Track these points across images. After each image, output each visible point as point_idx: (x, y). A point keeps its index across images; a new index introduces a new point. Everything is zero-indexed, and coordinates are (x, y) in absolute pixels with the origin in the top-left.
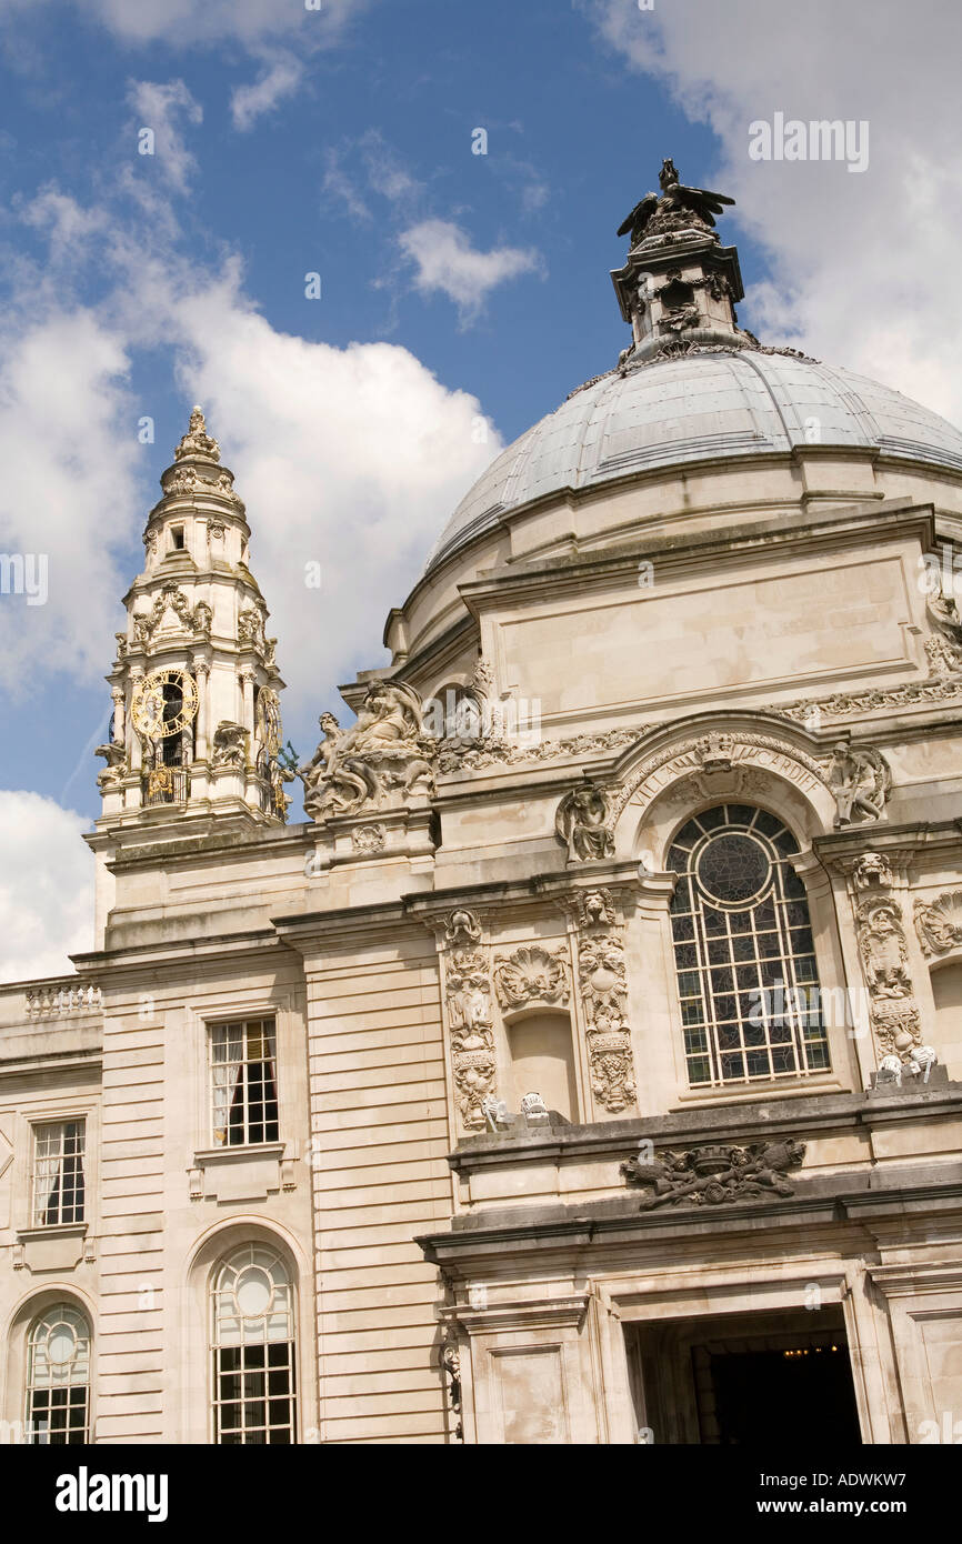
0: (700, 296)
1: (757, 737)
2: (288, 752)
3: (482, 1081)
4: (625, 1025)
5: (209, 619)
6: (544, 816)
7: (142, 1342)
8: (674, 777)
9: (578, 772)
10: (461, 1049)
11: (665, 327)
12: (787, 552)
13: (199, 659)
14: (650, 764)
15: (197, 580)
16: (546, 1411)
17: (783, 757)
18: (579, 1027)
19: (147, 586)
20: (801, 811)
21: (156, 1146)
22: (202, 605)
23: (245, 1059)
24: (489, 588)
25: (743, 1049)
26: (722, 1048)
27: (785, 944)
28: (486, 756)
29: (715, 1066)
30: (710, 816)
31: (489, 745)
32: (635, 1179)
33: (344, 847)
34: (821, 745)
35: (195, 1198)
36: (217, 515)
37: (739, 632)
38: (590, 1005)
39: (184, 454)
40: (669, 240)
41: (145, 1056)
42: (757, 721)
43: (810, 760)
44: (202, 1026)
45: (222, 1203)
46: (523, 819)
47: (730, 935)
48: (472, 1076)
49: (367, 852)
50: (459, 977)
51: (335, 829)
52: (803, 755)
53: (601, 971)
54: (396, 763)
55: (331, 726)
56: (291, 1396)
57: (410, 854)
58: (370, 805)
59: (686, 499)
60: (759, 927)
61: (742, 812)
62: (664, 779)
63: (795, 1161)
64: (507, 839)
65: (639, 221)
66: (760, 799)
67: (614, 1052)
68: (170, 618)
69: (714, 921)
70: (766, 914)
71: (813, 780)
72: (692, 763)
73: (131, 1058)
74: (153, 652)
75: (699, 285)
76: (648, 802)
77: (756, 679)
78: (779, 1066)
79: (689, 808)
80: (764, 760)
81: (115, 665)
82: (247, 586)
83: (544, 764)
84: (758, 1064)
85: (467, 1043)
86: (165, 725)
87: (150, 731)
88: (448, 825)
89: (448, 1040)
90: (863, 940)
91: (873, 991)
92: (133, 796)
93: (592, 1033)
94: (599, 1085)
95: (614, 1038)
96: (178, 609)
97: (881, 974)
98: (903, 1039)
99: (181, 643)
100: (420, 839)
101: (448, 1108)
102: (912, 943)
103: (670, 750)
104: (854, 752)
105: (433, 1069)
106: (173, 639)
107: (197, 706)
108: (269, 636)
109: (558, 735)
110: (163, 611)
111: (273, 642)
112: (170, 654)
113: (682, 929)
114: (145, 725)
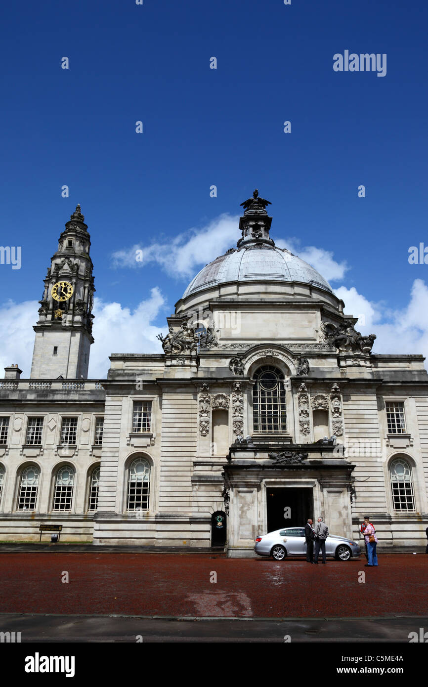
0: (262, 229)
1: (279, 351)
3: (206, 424)
4: (242, 415)
5: (78, 269)
6: (226, 363)
7: (111, 479)
8: (259, 358)
9: (236, 353)
10: (201, 416)
11: (254, 236)
12: (289, 307)
13: (74, 281)
14: (254, 354)
15: (75, 257)
16: (249, 505)
17: (284, 357)
18: (231, 414)
19: (60, 256)
20: (287, 370)
21: (118, 431)
22: (76, 264)
23: (142, 411)
24: (217, 303)
25: (267, 424)
26: (262, 423)
27: (279, 400)
28: (212, 345)
29: (260, 427)
30: (264, 368)
31: (214, 342)
32: (271, 457)
33: (174, 362)
34: (294, 356)
35: (128, 445)
36: (82, 238)
37: (276, 325)
38: (234, 410)
39: (74, 218)
40: (256, 212)
41: (117, 408)
42: (279, 347)
43: (291, 359)
44: (132, 402)
45: (135, 447)
46: (221, 362)
47: (266, 397)
48: (203, 423)
49: (180, 364)
50: (203, 399)
51: (173, 358)
52: (289, 357)
53: (238, 402)
54: (189, 343)
55: (172, 331)
56: (148, 495)
57: (191, 366)
58: (182, 353)
59: (266, 289)
60: (273, 396)
61: (272, 368)
62: (256, 358)
63: (306, 457)
64: (216, 366)
65: (247, 204)
66: (277, 365)
67: (238, 422)
68: (66, 266)
69: (263, 393)
70: (275, 393)
71: (291, 363)
72: (263, 355)
73: (113, 408)
74: (60, 275)
75: (263, 226)
76: (252, 363)
77: (279, 336)
78: (275, 429)
79: (260, 365)
80: (280, 357)
81: (47, 277)
82: (89, 261)
83: (227, 349)
84: (270, 428)
85: (203, 415)
86: (62, 298)
87: (57, 299)
88: (202, 361)
89: (199, 414)
90: (299, 403)
91: (300, 415)
92: (49, 317)
93: (234, 416)
94: (235, 429)
95: (239, 419)
96: (69, 264)
97: (302, 411)
98: (306, 426)
99: (69, 275)
100: (194, 363)
101: (197, 430)
102: (310, 405)
103: (259, 351)
104: (302, 358)
105: (193, 420)
106: (67, 273)
107: (72, 294)
108: (93, 276)
109: (230, 342)
110: (64, 264)
111: (94, 277)
112: (64, 278)
113: (255, 393)
114: (56, 297)
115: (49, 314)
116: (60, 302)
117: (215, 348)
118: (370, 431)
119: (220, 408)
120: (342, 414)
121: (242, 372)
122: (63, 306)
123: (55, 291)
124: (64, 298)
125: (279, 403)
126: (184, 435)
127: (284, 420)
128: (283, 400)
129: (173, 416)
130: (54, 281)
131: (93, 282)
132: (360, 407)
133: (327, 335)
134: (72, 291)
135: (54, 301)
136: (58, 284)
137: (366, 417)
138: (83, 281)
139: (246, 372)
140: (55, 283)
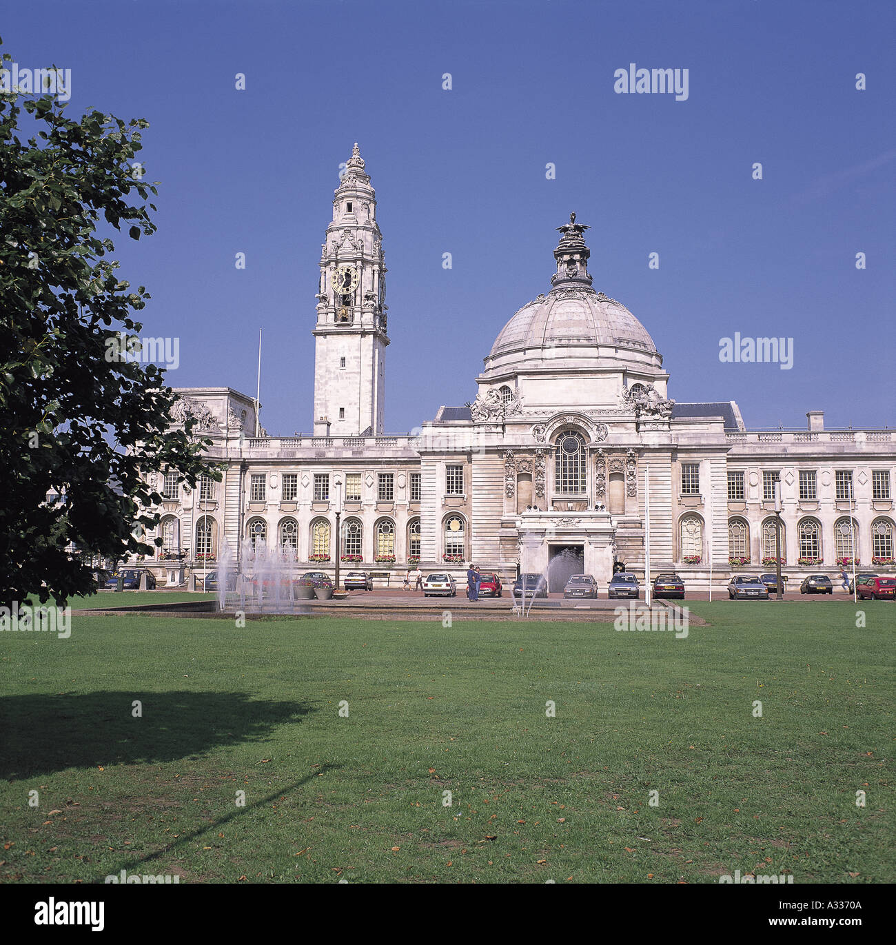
0: (578, 264)
1: (578, 418)
3: (511, 487)
4: (544, 479)
6: (530, 430)
7: (430, 534)
8: (559, 425)
9: (539, 420)
10: (507, 480)
14: (555, 421)
17: (585, 424)
18: (534, 478)
20: (587, 437)
21: (434, 492)
23: (455, 475)
25: (568, 486)
26: (563, 485)
27: (580, 464)
28: (517, 413)
29: (562, 489)
30: (566, 433)
31: (518, 410)
34: (593, 422)
35: (444, 505)
37: (579, 391)
38: (537, 474)
41: (431, 472)
42: (579, 414)
43: (591, 426)
45: (450, 507)
46: (525, 430)
47: (568, 461)
49: (487, 431)
52: (589, 424)
53: (540, 467)
54: (495, 410)
55: (479, 398)
56: (463, 548)
57: (497, 433)
58: (489, 420)
59: (571, 352)
60: (574, 460)
61: (573, 433)
66: (578, 431)
67: (540, 485)
69: (565, 457)
70: (576, 457)
71: (591, 430)
72: (563, 423)
75: (579, 261)
76: (553, 430)
77: (581, 402)
78: (575, 490)
79: (562, 431)
80: (580, 424)
83: (531, 417)
84: (571, 490)
85: (509, 479)
86: (344, 289)
87: (339, 291)
88: (507, 428)
89: (505, 478)
90: (597, 467)
91: (597, 478)
94: (537, 492)
95: (541, 482)
97: (599, 475)
98: (602, 489)
100: (500, 429)
101: (504, 492)
102: (607, 469)
104: (600, 425)
105: (500, 484)
109: (534, 409)
113: (558, 458)
116: (344, 295)
117: (520, 416)
118: (662, 492)
119: (524, 471)
120: (637, 477)
121: (544, 439)
125: (580, 467)
126: (492, 496)
127: (584, 482)
128: (583, 464)
129: (482, 480)
133: (627, 399)
137: (660, 479)
139: (548, 439)
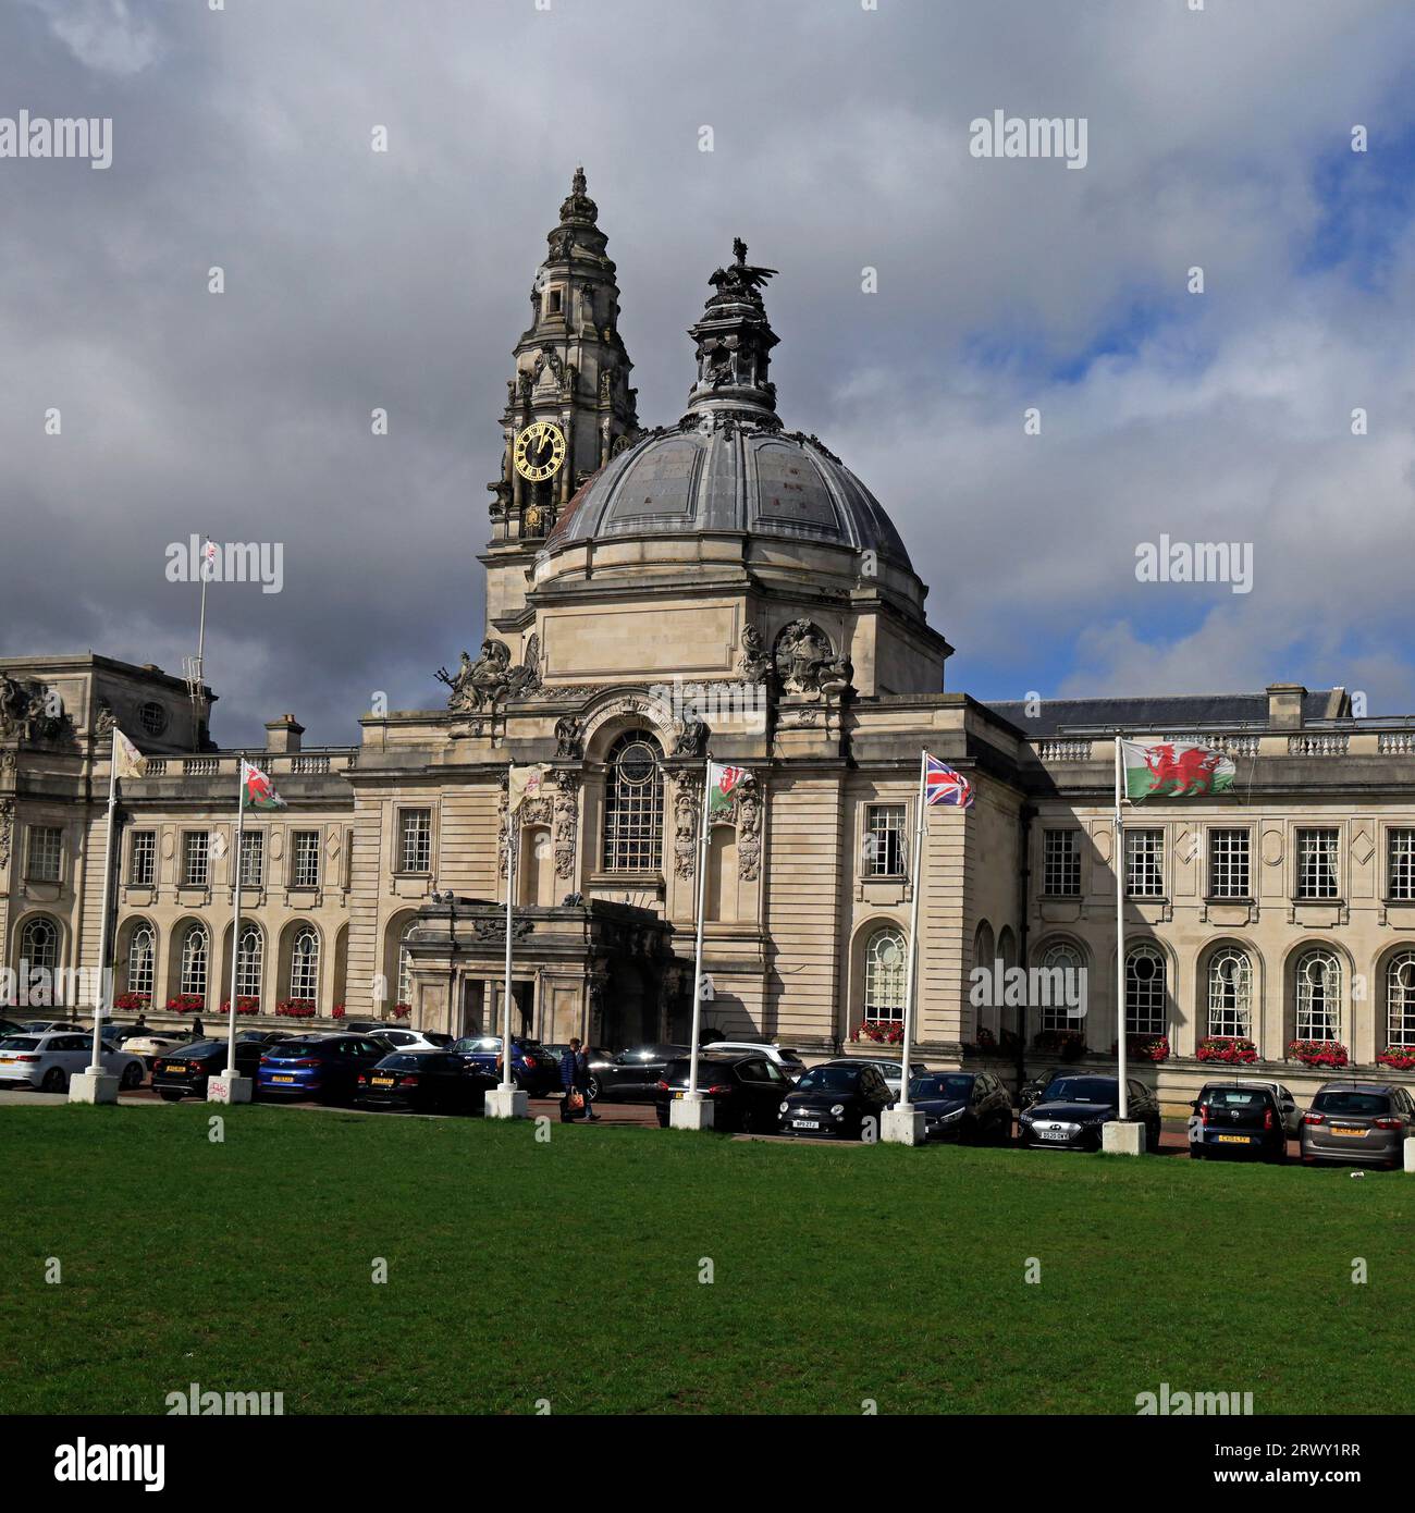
1: (649, 700)
2: (443, 672)
4: (571, 838)
5: (578, 381)
8: (609, 716)
9: (568, 706)
10: (502, 840)
12: (682, 595)
13: (568, 415)
14: (600, 707)
15: (568, 344)
16: (437, 1006)
18: (554, 836)
19: (530, 345)
21: (376, 867)
22: (573, 364)
23: (416, 829)
25: (629, 854)
26: (619, 852)
27: (653, 805)
28: (531, 690)
29: (615, 861)
30: (630, 735)
33: (464, 728)
35: (393, 893)
36: (590, 278)
37: (654, 638)
38: (558, 827)
41: (373, 823)
44: (396, 811)
45: (404, 898)
46: (542, 726)
47: (631, 797)
48: (505, 854)
50: (504, 805)
51: (463, 718)
53: (562, 811)
54: (491, 688)
57: (492, 737)
58: (479, 708)
60: (644, 795)
61: (645, 735)
62: (605, 717)
66: (650, 731)
67: (566, 851)
68: (547, 375)
69: (625, 789)
70: (647, 789)
72: (617, 710)
73: (366, 823)
74: (533, 404)
76: (598, 727)
77: (658, 665)
78: (642, 864)
79: (618, 730)
80: (649, 714)
81: (507, 410)
83: (555, 699)
84: (633, 863)
85: (505, 838)
86: (539, 470)
87: (528, 475)
89: (498, 835)
90: (676, 812)
91: (677, 837)
92: (514, 525)
93: (557, 840)
94: (558, 866)
95: (565, 845)
96: (553, 368)
97: (680, 830)
98: (685, 860)
99: (554, 400)
100: (499, 730)
101: (494, 867)
103: (609, 702)
105: (491, 848)
106: (549, 395)
107: (562, 456)
108: (631, 387)
109: (562, 683)
110: (542, 369)
111: (636, 391)
112: (545, 409)
114: (525, 470)
115: (514, 518)
116: (539, 483)
117: (535, 698)
118: (817, 869)
119: (536, 823)
121: (574, 750)
122: (545, 491)
123: (523, 453)
124: (544, 472)
126: (476, 876)
127: (659, 847)
128: (660, 805)
129: (459, 839)
130: (519, 419)
131: (635, 405)
132: (803, 819)
133: (752, 656)
134: (562, 450)
135: (524, 482)
136: (528, 431)
137: (813, 839)
138: (596, 414)
139: (585, 748)
140: (524, 427)
